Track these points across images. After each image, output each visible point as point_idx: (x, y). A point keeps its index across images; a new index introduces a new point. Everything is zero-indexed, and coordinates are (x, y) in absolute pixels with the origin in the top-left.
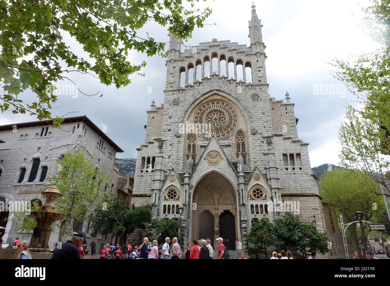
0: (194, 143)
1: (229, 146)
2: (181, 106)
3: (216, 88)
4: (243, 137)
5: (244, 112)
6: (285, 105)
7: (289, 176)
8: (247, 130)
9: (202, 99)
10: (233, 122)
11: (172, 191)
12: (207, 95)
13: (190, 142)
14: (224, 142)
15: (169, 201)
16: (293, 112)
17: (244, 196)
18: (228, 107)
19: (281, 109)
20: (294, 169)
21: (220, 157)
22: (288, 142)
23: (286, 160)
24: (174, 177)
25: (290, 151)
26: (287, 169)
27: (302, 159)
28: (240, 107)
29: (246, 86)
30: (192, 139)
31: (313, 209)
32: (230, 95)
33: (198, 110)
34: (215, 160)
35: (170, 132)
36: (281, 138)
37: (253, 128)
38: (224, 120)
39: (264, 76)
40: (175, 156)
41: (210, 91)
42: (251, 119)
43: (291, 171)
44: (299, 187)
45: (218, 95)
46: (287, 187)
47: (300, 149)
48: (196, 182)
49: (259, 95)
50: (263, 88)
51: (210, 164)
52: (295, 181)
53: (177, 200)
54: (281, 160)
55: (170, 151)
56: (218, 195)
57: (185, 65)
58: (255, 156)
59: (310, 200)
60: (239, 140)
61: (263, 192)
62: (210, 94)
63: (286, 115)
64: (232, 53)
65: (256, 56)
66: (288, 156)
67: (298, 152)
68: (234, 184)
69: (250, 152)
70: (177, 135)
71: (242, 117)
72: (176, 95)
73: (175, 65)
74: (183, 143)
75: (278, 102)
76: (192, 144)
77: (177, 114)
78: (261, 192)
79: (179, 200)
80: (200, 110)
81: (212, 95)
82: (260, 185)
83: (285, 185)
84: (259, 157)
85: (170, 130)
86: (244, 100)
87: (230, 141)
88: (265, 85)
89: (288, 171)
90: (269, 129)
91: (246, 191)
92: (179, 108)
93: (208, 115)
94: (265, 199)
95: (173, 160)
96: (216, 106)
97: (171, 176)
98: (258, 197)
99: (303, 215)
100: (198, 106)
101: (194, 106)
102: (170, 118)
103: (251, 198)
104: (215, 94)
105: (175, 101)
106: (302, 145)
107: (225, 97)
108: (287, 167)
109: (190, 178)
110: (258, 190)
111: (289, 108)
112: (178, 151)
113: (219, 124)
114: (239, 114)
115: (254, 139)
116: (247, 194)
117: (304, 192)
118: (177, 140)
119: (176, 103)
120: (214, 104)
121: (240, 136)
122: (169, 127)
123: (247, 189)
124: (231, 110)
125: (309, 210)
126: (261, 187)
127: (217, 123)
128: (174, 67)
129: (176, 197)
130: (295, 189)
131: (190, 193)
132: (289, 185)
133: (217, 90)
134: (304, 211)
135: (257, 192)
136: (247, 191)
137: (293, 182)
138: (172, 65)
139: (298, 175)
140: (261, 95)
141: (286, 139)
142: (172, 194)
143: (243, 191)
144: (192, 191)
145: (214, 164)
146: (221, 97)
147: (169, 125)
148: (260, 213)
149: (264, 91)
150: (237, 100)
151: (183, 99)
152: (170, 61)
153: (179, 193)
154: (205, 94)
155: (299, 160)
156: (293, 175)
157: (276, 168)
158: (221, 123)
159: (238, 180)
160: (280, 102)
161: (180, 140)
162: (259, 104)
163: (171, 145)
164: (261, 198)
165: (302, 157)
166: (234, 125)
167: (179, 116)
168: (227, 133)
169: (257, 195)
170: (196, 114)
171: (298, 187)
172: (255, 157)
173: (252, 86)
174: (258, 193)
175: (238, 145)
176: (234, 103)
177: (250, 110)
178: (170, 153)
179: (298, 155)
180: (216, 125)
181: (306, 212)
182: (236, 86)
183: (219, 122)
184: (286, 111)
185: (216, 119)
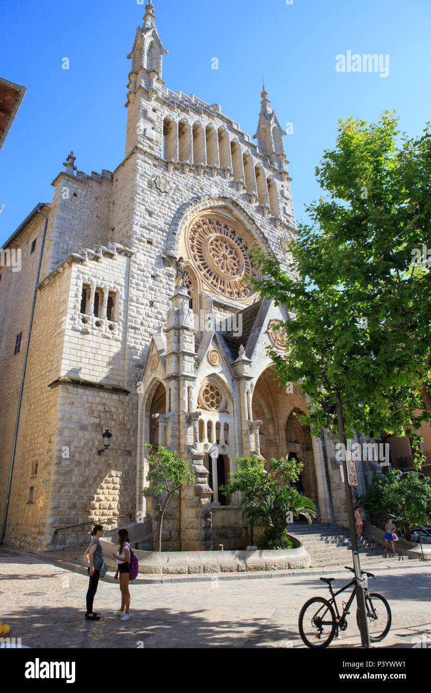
2: (171, 200)
3: (231, 197)
9: (208, 205)
11: (212, 388)
15: (208, 412)
24: (217, 355)
35: (151, 247)
38: (237, 264)
40: (163, 307)
41: (223, 198)
48: (256, 377)
51: (276, 345)
53: (225, 411)
55: (152, 289)
57: (175, 119)
62: (220, 203)
65: (279, 176)
72: (161, 171)
73: (154, 105)
77: (166, 213)
79: (228, 413)
85: (150, 243)
97: (213, 354)
102: (150, 213)
104: (227, 208)
105: (160, 182)
107: (241, 222)
119: (162, 187)
122: (148, 235)
128: (154, 110)
129: (222, 404)
133: (233, 202)
142: (213, 396)
145: (281, 347)
146: (234, 220)
147: (148, 230)
151: (173, 185)
153: (227, 397)
163: (153, 276)
167: (167, 217)
168: (242, 291)
173: (281, 223)
178: (152, 296)
182: (258, 211)
185: (225, 257)
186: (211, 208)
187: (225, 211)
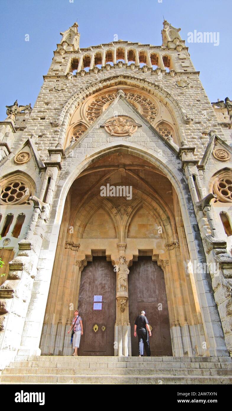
3: (122, 75)
4: (169, 132)
8: (174, 119)
9: (101, 85)
10: (150, 114)
11: (16, 185)
12: (108, 83)
17: (200, 188)
18: (140, 99)
21: (135, 124)
24: (26, 155)
29: (166, 74)
30: (80, 134)
33: (94, 100)
34: (123, 129)
35: (43, 121)
37: (185, 115)
41: (114, 77)
45: (126, 83)
49: (187, 82)
50: (192, 76)
51: (112, 134)
56: (126, 218)
57: (79, 56)
62: (113, 82)
64: (143, 49)
65: (176, 51)
70: (53, 123)
71: (164, 106)
72: (61, 82)
73: (65, 56)
77: (60, 99)
79: (29, 203)
80: (97, 101)
85: (43, 118)
88: (195, 73)
90: (211, 117)
92: (64, 94)
101: (87, 93)
102: (47, 104)
104: (120, 83)
105: (58, 86)
107: (135, 86)
110: (228, 182)
112: (52, 144)
115: (189, 129)
118: (53, 129)
119: (59, 88)
121: (163, 131)
122: (42, 115)
124: (145, 101)
128: (64, 58)
129: (23, 197)
131: (59, 187)
133: (125, 77)
135: (227, 186)
138: (61, 56)
140: (191, 82)
142: (14, 192)
145: (121, 135)
146: (130, 87)
147: (44, 112)
149: (193, 79)
150: (155, 86)
151: (70, 85)
152: (58, 52)
154: (105, 80)
162: (189, 90)
166: (152, 119)
167: (61, 102)
169: (230, 192)
170: (90, 105)
173: (175, 73)
176: (149, 91)
182: (152, 74)
186: (105, 87)
187: (121, 85)
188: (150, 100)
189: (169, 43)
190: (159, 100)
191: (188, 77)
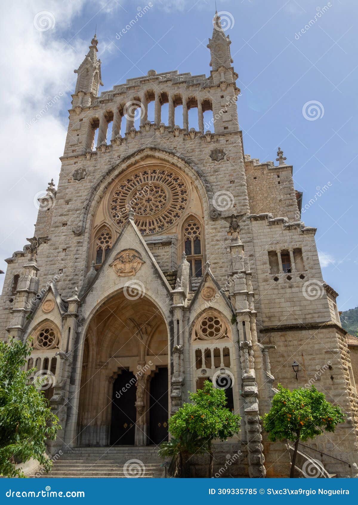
0: (109, 244)
1: (168, 243)
2: (88, 181)
3: (149, 146)
4: (198, 228)
5: (196, 183)
6: (275, 169)
7: (282, 291)
8: (203, 213)
9: (124, 166)
10: (180, 201)
11: (47, 331)
12: (132, 160)
13: (102, 243)
14: (159, 237)
15: (39, 351)
16: (291, 180)
17: (181, 332)
18: (171, 177)
19: (269, 177)
20: (289, 278)
21: (139, 261)
22: (278, 229)
23: (273, 263)
24: (51, 303)
25: (281, 245)
26: (276, 279)
27: (305, 259)
28: (191, 174)
29: (201, 138)
30: (105, 238)
31: (327, 352)
32: (173, 154)
33: (118, 186)
34: (128, 267)
35: (65, 228)
36: (265, 222)
37: (212, 208)
38: (163, 200)
39: (233, 119)
40: (71, 270)
41: (141, 151)
42: (209, 193)
43: (285, 283)
44: (300, 313)
45: (153, 157)
46: (276, 314)
47: (300, 239)
48: (90, 310)
49: (224, 151)
50: (232, 138)
51: (119, 274)
52: (291, 300)
53: (55, 348)
54: (265, 263)
55: (62, 260)
56: (145, 337)
57: (100, 114)
58: (216, 259)
59: (321, 335)
60: (189, 233)
61: (221, 323)
62: (137, 158)
63: (278, 187)
64: (179, 88)
65: (219, 90)
66: (279, 255)
67: (297, 247)
68: (164, 310)
69: (207, 253)
70: (76, 232)
71: (195, 191)
72: (81, 164)
73: (82, 115)
74: (85, 244)
75: (263, 165)
76: (104, 246)
77: (80, 194)
78: (217, 322)
79: (58, 348)
80: (123, 187)
81: (142, 159)
82: (215, 309)
83: (272, 310)
84: (223, 260)
85: (64, 224)
86: (197, 162)
87: (170, 236)
88: (236, 133)
89: (278, 282)
90: (243, 207)
91: (186, 322)
92: (84, 185)
93: (136, 194)
94: (224, 337)
95: (67, 276)
96: (149, 178)
97: (47, 303)
98: (211, 334)
99: (309, 365)
100: (117, 181)
101: (109, 179)
102: (67, 202)
103: (196, 335)
104: (147, 157)
105: (78, 174)
106: (303, 231)
107: (164, 160)
108: (277, 275)
109: (80, 304)
110: (211, 319)
111: (283, 174)
112: (77, 259)
113: (154, 208)
114: (190, 187)
115: (215, 229)
116: (187, 329)
117: (309, 320)
118: (76, 239)
119: (79, 176)
120: (147, 174)
121: (192, 226)
122: (64, 219)
123: (189, 319)
124: (176, 181)
125: (318, 356)
126: (216, 314)
127: (150, 206)
128: (81, 120)
129: (53, 342)
130: (292, 317)
131: (78, 334)
132: (280, 310)
133: (151, 149)
134: (310, 357)
135: (209, 323)
136: (188, 322)
137: (288, 304)
138: (77, 116)
139: (297, 289)
140: (230, 150)
141: (273, 223)
142: (46, 338)
143: (181, 322)
144: (83, 330)
145: (126, 274)
146: (159, 162)
147: (65, 215)
148: (213, 367)
149: (233, 143)
150: (185, 162)
151: (91, 169)
152: (74, 111)
153: (59, 335)
154: (129, 158)
155: (298, 260)
156: (288, 290)
157: (244, 272)
158: (157, 206)
159: (171, 302)
160: (267, 165)
161: (81, 241)
162: (224, 165)
163: (64, 250)
164: (216, 335)
165: (304, 254)
166: (182, 208)
167: (82, 198)
168: (168, 222)
169: (209, 330)
170: (114, 194)
171: (297, 313)
172: (216, 261)
173: (212, 136)
174: (211, 326)
175: (188, 243)
176: (180, 168)
177: (208, 178)
178: (62, 265)
179: (298, 251)
180: (148, 209)
181: (314, 359)
182: (184, 139)
183: (154, 204)
184: (279, 179)
185: (149, 200)
187: (149, 159)
188: (181, 180)
189: (213, 73)
190: (190, 181)
191: (227, 141)
